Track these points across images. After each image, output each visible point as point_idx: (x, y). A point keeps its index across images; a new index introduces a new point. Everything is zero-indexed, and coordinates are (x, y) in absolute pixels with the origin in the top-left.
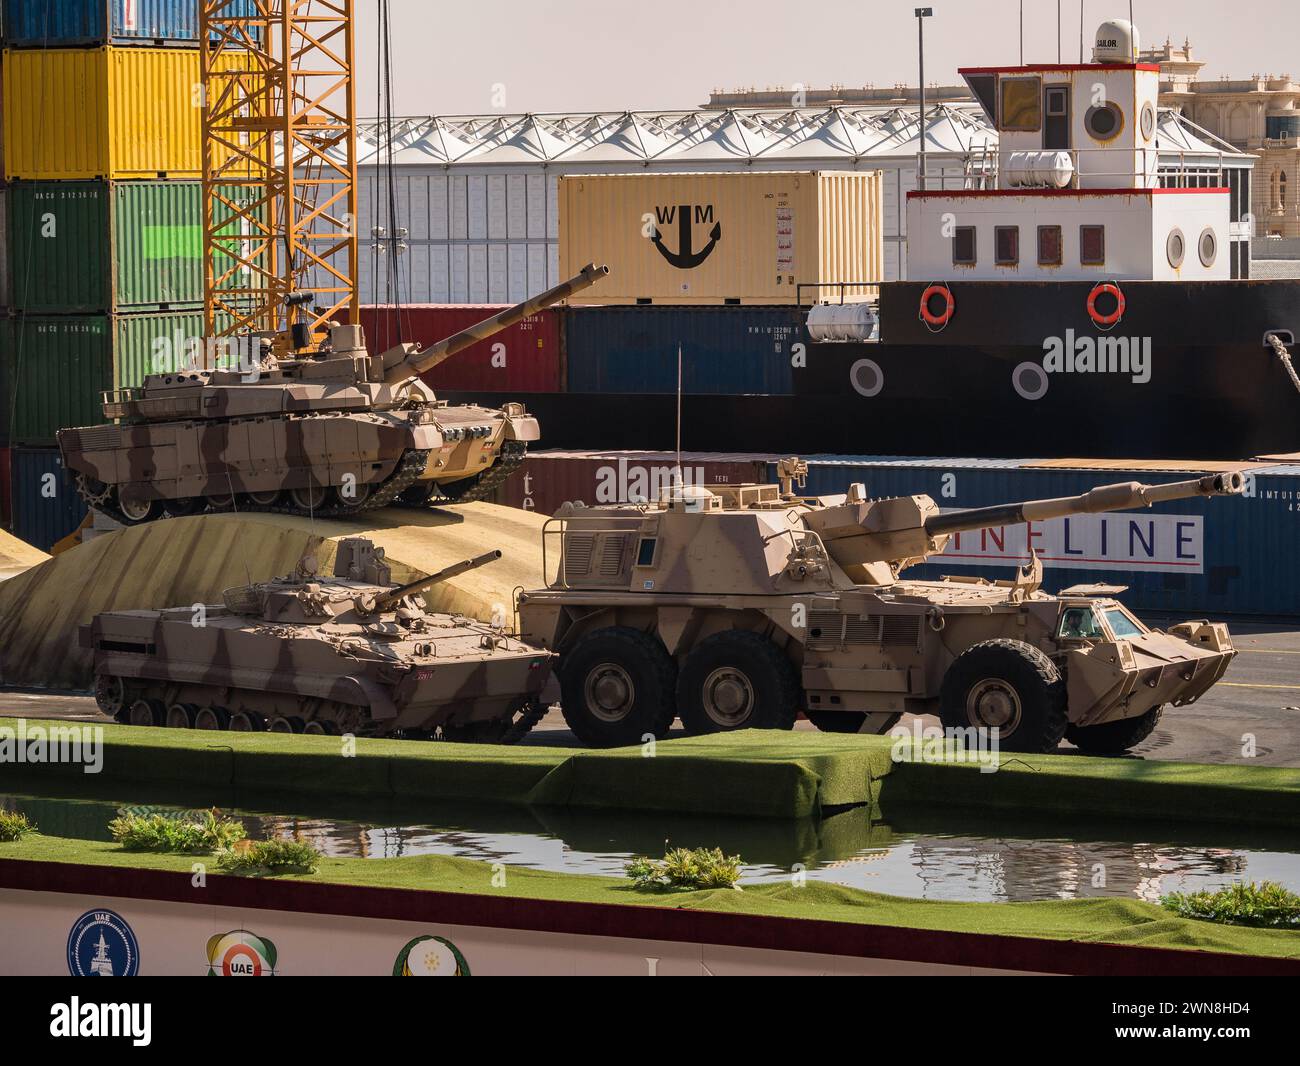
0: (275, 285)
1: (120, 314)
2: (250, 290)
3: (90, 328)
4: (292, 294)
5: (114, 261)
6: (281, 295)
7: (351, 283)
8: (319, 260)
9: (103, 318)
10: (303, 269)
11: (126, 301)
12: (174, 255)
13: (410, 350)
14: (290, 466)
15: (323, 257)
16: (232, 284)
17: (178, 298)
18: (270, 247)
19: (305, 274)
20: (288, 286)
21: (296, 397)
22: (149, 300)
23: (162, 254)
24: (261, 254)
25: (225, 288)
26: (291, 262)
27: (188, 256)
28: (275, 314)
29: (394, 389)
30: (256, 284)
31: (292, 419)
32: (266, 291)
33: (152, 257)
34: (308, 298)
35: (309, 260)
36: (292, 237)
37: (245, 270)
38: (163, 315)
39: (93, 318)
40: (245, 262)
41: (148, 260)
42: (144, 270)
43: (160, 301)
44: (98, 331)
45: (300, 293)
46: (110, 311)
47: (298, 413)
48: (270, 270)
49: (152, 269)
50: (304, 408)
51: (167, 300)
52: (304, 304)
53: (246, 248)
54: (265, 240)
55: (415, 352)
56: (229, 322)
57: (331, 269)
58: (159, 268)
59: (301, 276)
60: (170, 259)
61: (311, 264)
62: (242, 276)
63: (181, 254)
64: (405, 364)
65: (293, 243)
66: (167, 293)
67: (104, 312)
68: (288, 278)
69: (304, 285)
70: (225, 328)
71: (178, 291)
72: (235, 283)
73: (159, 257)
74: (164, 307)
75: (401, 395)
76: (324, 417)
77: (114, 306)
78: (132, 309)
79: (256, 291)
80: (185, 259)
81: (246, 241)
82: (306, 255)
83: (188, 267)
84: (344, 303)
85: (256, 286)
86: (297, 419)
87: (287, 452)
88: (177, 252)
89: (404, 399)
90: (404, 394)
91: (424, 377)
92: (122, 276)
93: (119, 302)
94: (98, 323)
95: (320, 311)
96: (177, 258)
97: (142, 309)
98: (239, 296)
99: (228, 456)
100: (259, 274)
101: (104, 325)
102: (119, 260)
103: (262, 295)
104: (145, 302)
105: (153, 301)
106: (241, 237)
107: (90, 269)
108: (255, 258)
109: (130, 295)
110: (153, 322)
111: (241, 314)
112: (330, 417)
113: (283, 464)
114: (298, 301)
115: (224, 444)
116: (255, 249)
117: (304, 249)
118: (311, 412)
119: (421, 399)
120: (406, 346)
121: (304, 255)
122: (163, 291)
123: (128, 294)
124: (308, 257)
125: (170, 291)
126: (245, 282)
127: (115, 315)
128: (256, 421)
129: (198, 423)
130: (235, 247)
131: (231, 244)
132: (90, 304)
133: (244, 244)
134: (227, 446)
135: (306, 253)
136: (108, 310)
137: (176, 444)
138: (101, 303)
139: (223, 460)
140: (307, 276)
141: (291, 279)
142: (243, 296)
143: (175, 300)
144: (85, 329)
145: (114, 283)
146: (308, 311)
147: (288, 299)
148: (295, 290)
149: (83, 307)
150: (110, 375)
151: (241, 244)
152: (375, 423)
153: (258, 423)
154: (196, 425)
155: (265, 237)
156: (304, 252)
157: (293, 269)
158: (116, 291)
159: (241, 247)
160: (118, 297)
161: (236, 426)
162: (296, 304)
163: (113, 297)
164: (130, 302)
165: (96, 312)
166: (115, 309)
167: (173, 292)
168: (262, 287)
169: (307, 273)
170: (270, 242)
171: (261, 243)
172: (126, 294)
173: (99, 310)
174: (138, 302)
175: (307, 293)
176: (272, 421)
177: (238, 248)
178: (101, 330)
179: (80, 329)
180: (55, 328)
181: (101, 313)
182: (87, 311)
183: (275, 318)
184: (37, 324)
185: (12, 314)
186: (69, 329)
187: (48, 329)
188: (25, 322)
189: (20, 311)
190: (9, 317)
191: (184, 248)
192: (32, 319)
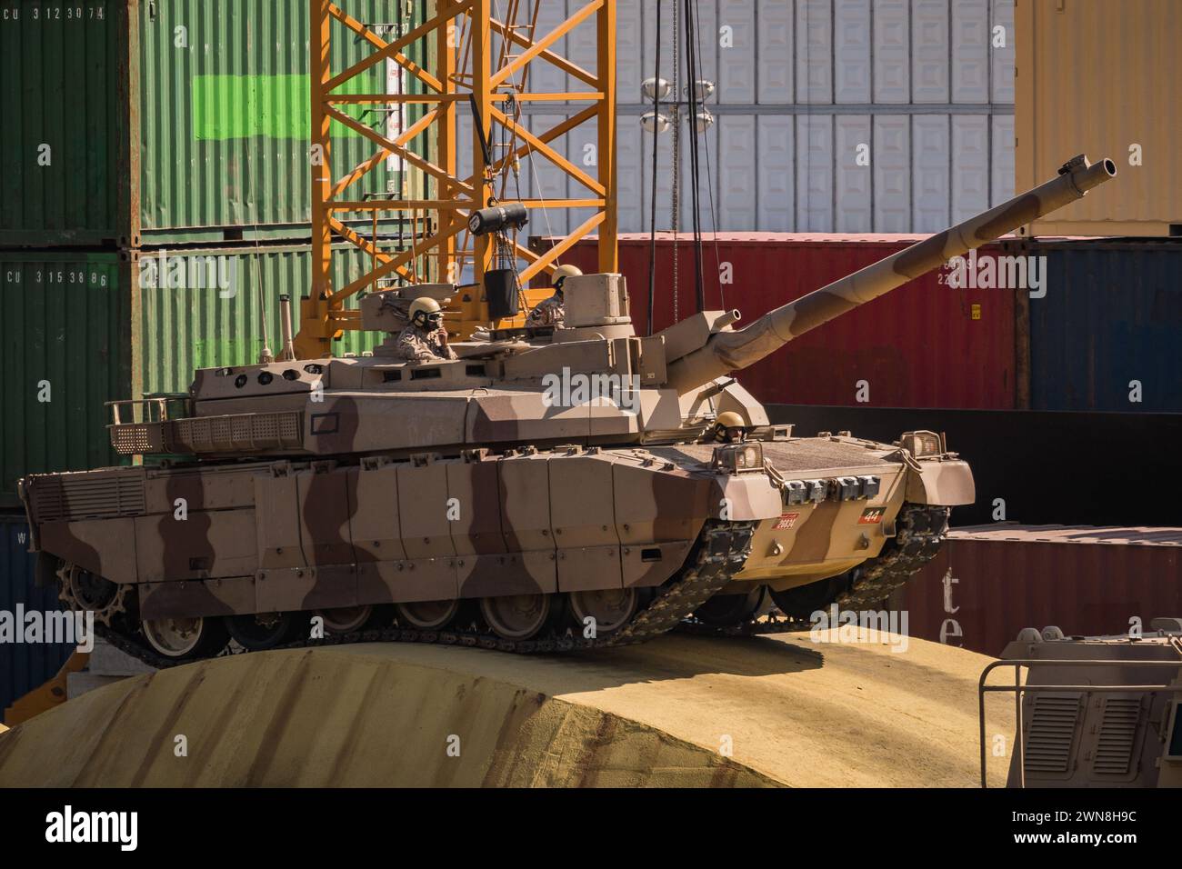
0: (451, 193)
1: (146, 248)
2: (402, 204)
3: (87, 278)
4: (486, 211)
5: (135, 144)
6: (465, 213)
7: (602, 190)
8: (540, 145)
9: (112, 257)
10: (508, 162)
11: (159, 220)
12: (252, 132)
13: (719, 323)
14: (479, 551)
15: (546, 138)
16: (368, 191)
17: (261, 216)
18: (442, 118)
19: (510, 170)
20: (477, 195)
21: (494, 415)
23: (231, 131)
24: (425, 132)
25: (353, 198)
26: (483, 147)
27: (282, 135)
28: (451, 250)
29: (686, 401)
30: (413, 189)
31: (484, 459)
32: (433, 205)
33: (210, 135)
34: (518, 220)
35: (519, 144)
36: (487, 97)
37: (393, 161)
38: (230, 250)
39: (92, 256)
40: (394, 148)
41: (202, 143)
42: (195, 162)
43: (226, 223)
44: (103, 283)
45: (502, 210)
46: (126, 240)
47: (497, 448)
48: (443, 162)
49: (209, 160)
50: (507, 437)
51: (240, 222)
52: (510, 232)
53: (394, 119)
54: (433, 105)
55: (728, 328)
56: (361, 267)
57: (561, 159)
59: (504, 176)
60: (245, 141)
61: (524, 152)
62: (387, 175)
63: (267, 132)
64: (708, 351)
65: (488, 111)
66: (238, 207)
67: (114, 245)
68: (478, 180)
69: (509, 194)
70: (354, 277)
71: (260, 204)
72: (374, 187)
73: (224, 137)
74: (233, 236)
75: (700, 414)
76: (547, 455)
77: (135, 232)
78: (170, 239)
79: (415, 205)
80: (275, 141)
81: (394, 106)
82: (515, 134)
83: (281, 156)
84: (587, 230)
85: (414, 196)
86: (495, 458)
87: (473, 526)
88: (260, 127)
89: (706, 421)
90: (705, 410)
91: (745, 378)
92: (151, 174)
93: (144, 224)
94: (103, 267)
95: (540, 246)
96: (260, 138)
97: (189, 239)
98: (381, 215)
99: (358, 531)
100: (420, 172)
101: (114, 271)
102: (145, 142)
103: (426, 213)
104: (196, 224)
105: (211, 223)
106: (385, 98)
107: (87, 158)
108: (413, 141)
109: (166, 212)
111: (385, 250)
112: (559, 456)
113: (465, 547)
114: (496, 225)
115: (349, 506)
116: (412, 121)
117: (510, 123)
118: (521, 445)
119: (739, 420)
120: (711, 317)
121: (509, 135)
122: (231, 204)
123: (162, 209)
124: (517, 139)
125: (246, 204)
126: (393, 188)
127: (136, 251)
128: (412, 462)
129: (298, 465)
130: (373, 118)
131: (366, 112)
132: (87, 228)
133: (391, 113)
134: (355, 512)
135: (513, 131)
136: (124, 241)
137: (254, 507)
138: (108, 227)
139: (347, 539)
140: (516, 176)
141: (485, 181)
142: (388, 214)
143: (254, 221)
144: (77, 277)
145: (135, 186)
146: (517, 246)
147: (478, 222)
148: (493, 203)
149: (74, 234)
150: (125, 368)
151: (386, 112)
152: (649, 468)
153: (417, 465)
154: (295, 470)
155: (433, 98)
156: (509, 129)
157: (487, 162)
158: (139, 202)
159: (385, 118)
160: (143, 215)
161: (372, 472)
162: (494, 231)
163: (132, 214)
164: (167, 225)
165: (100, 243)
166: (137, 238)
167: (250, 205)
168: (426, 196)
169: (515, 171)
170: (443, 108)
171: (425, 111)
172: (158, 209)
173: (104, 241)
174: (182, 225)
175: (514, 208)
176: (443, 462)
177: (379, 119)
178: (109, 280)
179: (66, 277)
180: (18, 274)
181: (109, 246)
182: (80, 241)
183: (451, 258)
186: (45, 277)
187: (3, 277)
191: (274, 118)
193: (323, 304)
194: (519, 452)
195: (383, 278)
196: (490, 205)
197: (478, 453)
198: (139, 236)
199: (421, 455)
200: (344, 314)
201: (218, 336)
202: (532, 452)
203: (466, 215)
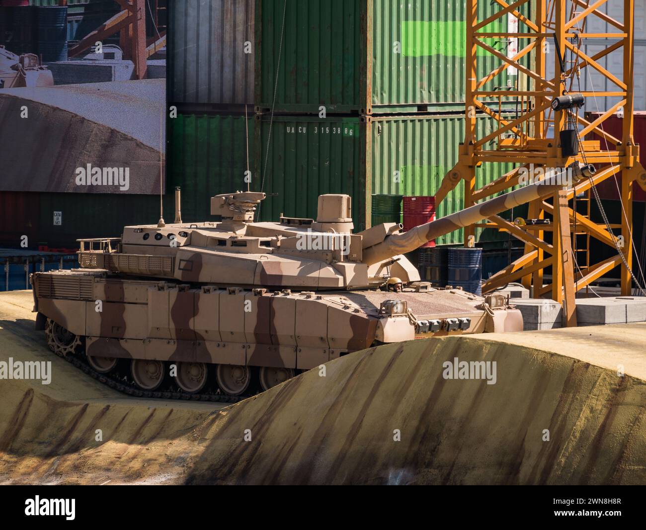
0: (542, 88)
1: (374, 115)
2: (516, 93)
3: (342, 131)
4: (561, 98)
5: (370, 58)
6: (549, 98)
7: (625, 87)
8: (592, 61)
9: (356, 120)
10: (574, 71)
11: (382, 100)
12: (434, 53)
15: (595, 58)
16: (496, 85)
17: (438, 98)
18: (538, 46)
19: (575, 75)
20: (557, 88)
22: (406, 100)
23: (422, 52)
24: (529, 54)
25: (489, 89)
26: (560, 62)
27: (450, 54)
28: (542, 119)
30: (522, 85)
32: (532, 94)
33: (410, 54)
34: (579, 103)
35: (580, 61)
36: (563, 35)
37: (512, 71)
38: (421, 117)
39: (345, 119)
40: (511, 63)
41: (406, 58)
42: (402, 68)
43: (418, 102)
44: (351, 133)
45: (570, 97)
46: (364, 111)
48: (538, 71)
49: (410, 67)
51: (426, 102)
52: (574, 109)
53: (512, 46)
54: (533, 39)
56: (492, 127)
57: (603, 69)
58: (418, 67)
59: (572, 78)
60: (430, 57)
61: (582, 66)
62: (507, 77)
63: (442, 53)
65: (563, 42)
66: (426, 94)
67: (357, 113)
68: (557, 81)
69: (574, 88)
70: (488, 133)
71: (438, 92)
72: (500, 84)
73: (418, 55)
74: (422, 109)
77: (369, 107)
78: (388, 111)
79: (522, 94)
80: (446, 58)
81: (513, 39)
82: (578, 56)
83: (449, 66)
84: (616, 109)
85: (522, 88)
88: (438, 50)
92: (378, 75)
93: (374, 102)
94: (352, 125)
95: (591, 117)
96: (438, 56)
97: (398, 110)
98: (503, 99)
100: (525, 76)
101: (357, 127)
102: (375, 57)
103: (528, 98)
104: (402, 103)
105: (410, 102)
106: (507, 35)
107: (343, 65)
108: (522, 58)
109: (386, 96)
110: (410, 125)
111: (505, 118)
114: (567, 105)
116: (522, 48)
117: (576, 50)
121: (575, 56)
122: (421, 92)
123: (384, 94)
124: (579, 58)
125: (429, 92)
126: (510, 84)
127: (370, 117)
130: (500, 45)
131: (496, 43)
132: (343, 103)
133: (510, 43)
135: (577, 54)
136: (363, 111)
138: (354, 104)
140: (578, 79)
141: (561, 81)
142: (507, 99)
143: (434, 102)
144: (337, 130)
145: (369, 81)
146: (579, 117)
147: (557, 103)
148: (565, 93)
149: (336, 107)
150: (362, 180)
151: (507, 43)
155: (533, 35)
156: (575, 53)
157: (562, 71)
158: (371, 90)
159: (507, 47)
160: (373, 97)
162: (565, 108)
163: (368, 97)
164: (386, 103)
165: (349, 112)
166: (370, 110)
167: (432, 92)
168: (528, 89)
169: (578, 75)
170: (539, 41)
171: (529, 42)
172: (382, 94)
173: (352, 111)
174: (394, 103)
175: (577, 96)
177: (504, 46)
178: (354, 132)
179: (331, 130)
180: (305, 129)
181: (355, 114)
182: (339, 111)
183: (541, 123)
184: (286, 124)
185: (259, 113)
186: (320, 130)
187: (296, 130)
188: (273, 122)
189: (268, 110)
190: (255, 116)
191: (446, 45)
192: (281, 118)
193: (471, 147)
195: (504, 134)
196: (563, 95)
198: (371, 108)
200: (482, 153)
201: (413, 164)
203: (550, 100)
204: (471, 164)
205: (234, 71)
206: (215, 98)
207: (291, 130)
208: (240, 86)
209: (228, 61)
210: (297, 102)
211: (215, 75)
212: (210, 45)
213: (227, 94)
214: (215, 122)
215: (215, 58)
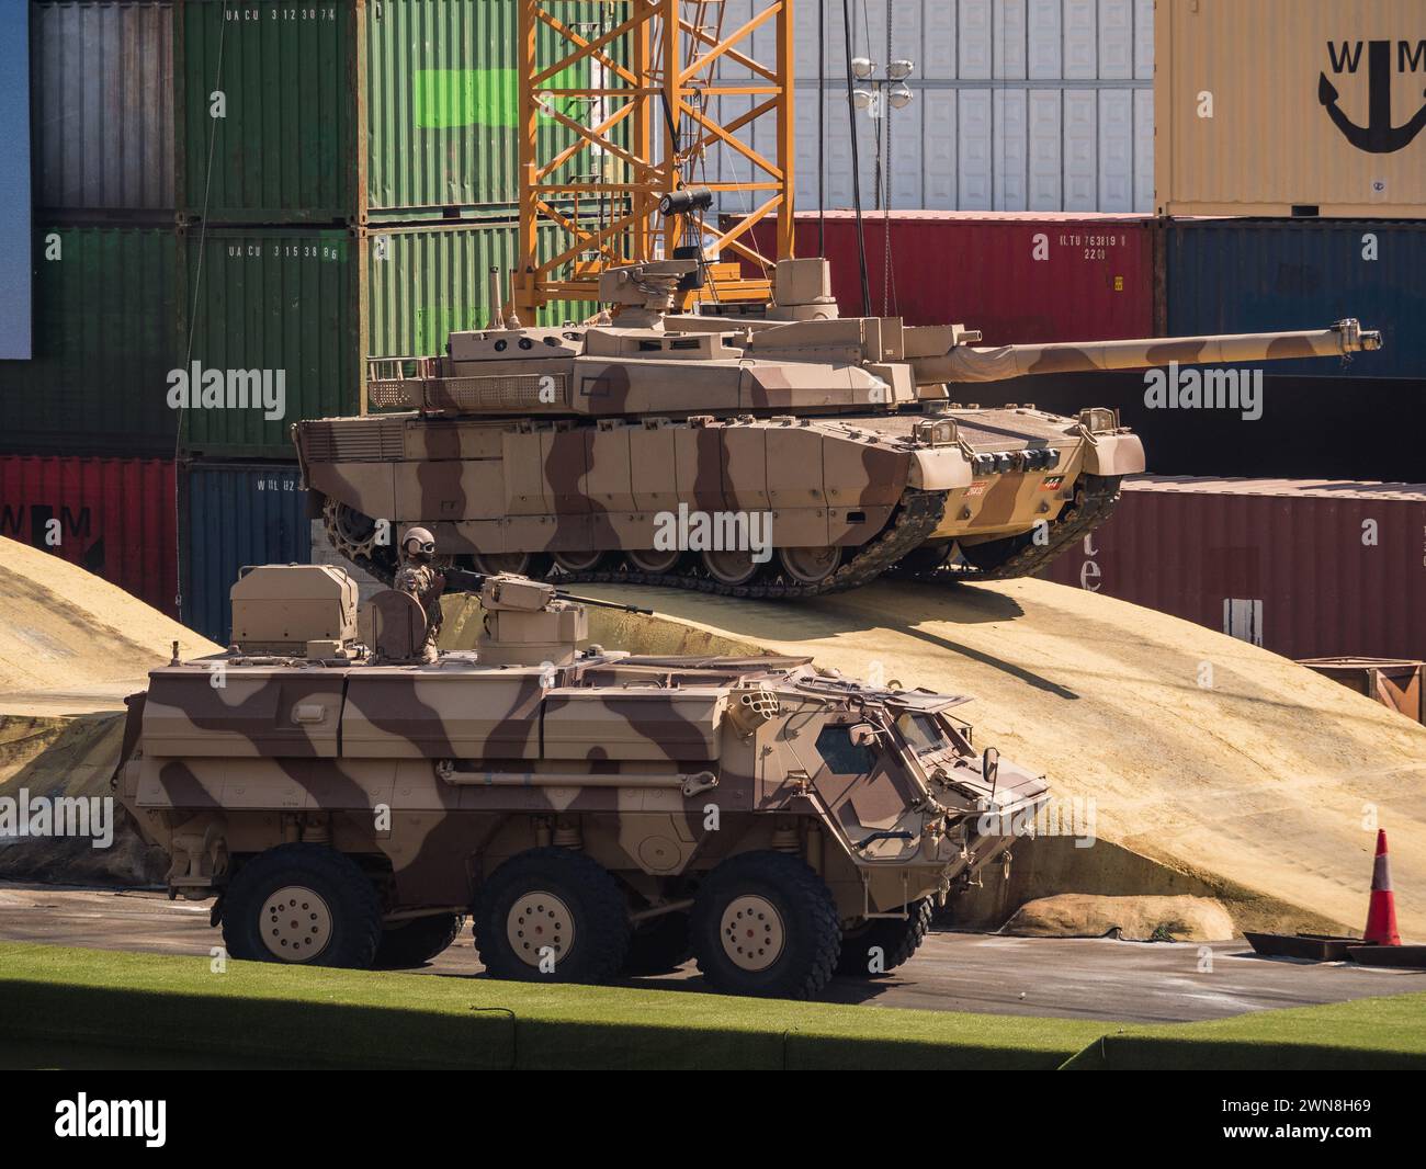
0: (645, 178)
1: (372, 226)
2: (604, 187)
3: (320, 252)
4: (675, 194)
5: (363, 132)
6: (658, 195)
7: (780, 174)
8: (724, 134)
9: (341, 233)
10: (695, 150)
11: (384, 202)
12: (469, 121)
15: (731, 128)
16: (573, 173)
17: (476, 196)
18: (638, 110)
19: (698, 159)
20: (667, 179)
22: (424, 201)
23: (449, 120)
24: (626, 119)
25: (560, 181)
26: (673, 135)
27: (495, 123)
28: (645, 229)
30: (614, 172)
32: (631, 188)
33: (430, 124)
34: (703, 202)
35: (706, 133)
36: (677, 93)
37: (597, 149)
38: (449, 228)
39: (324, 233)
40: (597, 139)
41: (424, 131)
42: (417, 147)
43: (445, 203)
44: (334, 256)
45: (689, 192)
46: (354, 219)
48: (639, 152)
49: (430, 146)
51: (457, 202)
52: (696, 212)
53: (597, 109)
54: (631, 97)
56: (567, 242)
57: (746, 148)
58: (443, 145)
59: (693, 161)
60: (463, 129)
61: (709, 142)
62: (591, 159)
63: (482, 121)
65: (677, 103)
66: (456, 189)
67: (344, 223)
68: (668, 166)
69: (698, 177)
70: (560, 250)
71: (476, 185)
72: (579, 170)
73: (443, 125)
74: (451, 214)
76: (765, 424)
77: (363, 212)
78: (395, 218)
79: (614, 188)
80: (489, 129)
81: (598, 98)
82: (702, 125)
83: (495, 142)
84: (767, 209)
85: (616, 179)
86: (718, 425)
88: (476, 117)
92: (377, 159)
93: (371, 204)
94: (335, 242)
95: (727, 223)
96: (476, 126)
97: (412, 218)
98: (586, 196)
99: (594, 485)
100: (621, 161)
101: (344, 246)
102: (371, 131)
103: (627, 194)
104: (418, 204)
105: (431, 203)
106: (589, 92)
107: (319, 144)
108: (615, 127)
109: (390, 193)
110: (431, 241)
111: (590, 227)
112: (776, 426)
114: (683, 206)
115: (587, 464)
116: (614, 109)
117: (698, 114)
121: (696, 126)
122: (449, 186)
123: (388, 191)
124: (703, 129)
125: (463, 186)
126: (596, 171)
127: (364, 228)
128: (644, 425)
129: (541, 423)
130: (578, 109)
131: (572, 103)
132: (320, 207)
133: (595, 103)
134: (591, 468)
135: (699, 122)
136: (352, 219)
137: (502, 458)
138: (338, 206)
139: (583, 492)
140: (702, 163)
141: (674, 167)
142: (592, 195)
143: (470, 201)
144: (311, 252)
145: (363, 170)
146: (704, 224)
147: (668, 203)
148: (681, 187)
149: (308, 212)
150: (354, 333)
151: (589, 103)
152: (856, 441)
153: (648, 428)
154: (540, 427)
155: (631, 92)
156: (697, 121)
157: (676, 149)
158: (366, 184)
159: (590, 110)
160: (370, 195)
161: (607, 434)
162: (682, 212)
163: (360, 196)
164: (391, 205)
165: (331, 222)
166: (364, 217)
167: (466, 186)
168: (626, 180)
169: (702, 157)
170: (639, 100)
171: (626, 101)
172: (384, 191)
173: (334, 219)
174: (405, 204)
175: (700, 191)
176: (671, 426)
177: (584, 110)
178: (339, 254)
179: (301, 251)
180: (258, 249)
181: (340, 224)
182: (313, 219)
183: (645, 236)
184: (227, 242)
185: (183, 224)
186: (283, 252)
187: (245, 251)
188: (206, 239)
189: (199, 219)
190: (177, 229)
191: (488, 108)
192: (218, 233)
193: (529, 277)
194: (740, 420)
195: (587, 251)
196: (678, 189)
197: (703, 420)
198: (366, 215)
199: (653, 419)
200: (552, 286)
201: (438, 304)
202: (751, 421)
203: (659, 197)
204: (529, 305)
205: (142, 154)
206: (112, 201)
207: (235, 252)
208: (152, 179)
209: (131, 139)
210: (245, 206)
211: (112, 162)
212: (101, 114)
213: (132, 194)
214: (112, 239)
215: (111, 134)
